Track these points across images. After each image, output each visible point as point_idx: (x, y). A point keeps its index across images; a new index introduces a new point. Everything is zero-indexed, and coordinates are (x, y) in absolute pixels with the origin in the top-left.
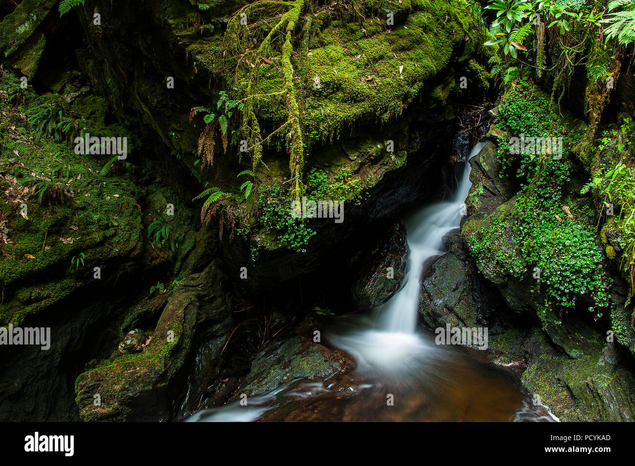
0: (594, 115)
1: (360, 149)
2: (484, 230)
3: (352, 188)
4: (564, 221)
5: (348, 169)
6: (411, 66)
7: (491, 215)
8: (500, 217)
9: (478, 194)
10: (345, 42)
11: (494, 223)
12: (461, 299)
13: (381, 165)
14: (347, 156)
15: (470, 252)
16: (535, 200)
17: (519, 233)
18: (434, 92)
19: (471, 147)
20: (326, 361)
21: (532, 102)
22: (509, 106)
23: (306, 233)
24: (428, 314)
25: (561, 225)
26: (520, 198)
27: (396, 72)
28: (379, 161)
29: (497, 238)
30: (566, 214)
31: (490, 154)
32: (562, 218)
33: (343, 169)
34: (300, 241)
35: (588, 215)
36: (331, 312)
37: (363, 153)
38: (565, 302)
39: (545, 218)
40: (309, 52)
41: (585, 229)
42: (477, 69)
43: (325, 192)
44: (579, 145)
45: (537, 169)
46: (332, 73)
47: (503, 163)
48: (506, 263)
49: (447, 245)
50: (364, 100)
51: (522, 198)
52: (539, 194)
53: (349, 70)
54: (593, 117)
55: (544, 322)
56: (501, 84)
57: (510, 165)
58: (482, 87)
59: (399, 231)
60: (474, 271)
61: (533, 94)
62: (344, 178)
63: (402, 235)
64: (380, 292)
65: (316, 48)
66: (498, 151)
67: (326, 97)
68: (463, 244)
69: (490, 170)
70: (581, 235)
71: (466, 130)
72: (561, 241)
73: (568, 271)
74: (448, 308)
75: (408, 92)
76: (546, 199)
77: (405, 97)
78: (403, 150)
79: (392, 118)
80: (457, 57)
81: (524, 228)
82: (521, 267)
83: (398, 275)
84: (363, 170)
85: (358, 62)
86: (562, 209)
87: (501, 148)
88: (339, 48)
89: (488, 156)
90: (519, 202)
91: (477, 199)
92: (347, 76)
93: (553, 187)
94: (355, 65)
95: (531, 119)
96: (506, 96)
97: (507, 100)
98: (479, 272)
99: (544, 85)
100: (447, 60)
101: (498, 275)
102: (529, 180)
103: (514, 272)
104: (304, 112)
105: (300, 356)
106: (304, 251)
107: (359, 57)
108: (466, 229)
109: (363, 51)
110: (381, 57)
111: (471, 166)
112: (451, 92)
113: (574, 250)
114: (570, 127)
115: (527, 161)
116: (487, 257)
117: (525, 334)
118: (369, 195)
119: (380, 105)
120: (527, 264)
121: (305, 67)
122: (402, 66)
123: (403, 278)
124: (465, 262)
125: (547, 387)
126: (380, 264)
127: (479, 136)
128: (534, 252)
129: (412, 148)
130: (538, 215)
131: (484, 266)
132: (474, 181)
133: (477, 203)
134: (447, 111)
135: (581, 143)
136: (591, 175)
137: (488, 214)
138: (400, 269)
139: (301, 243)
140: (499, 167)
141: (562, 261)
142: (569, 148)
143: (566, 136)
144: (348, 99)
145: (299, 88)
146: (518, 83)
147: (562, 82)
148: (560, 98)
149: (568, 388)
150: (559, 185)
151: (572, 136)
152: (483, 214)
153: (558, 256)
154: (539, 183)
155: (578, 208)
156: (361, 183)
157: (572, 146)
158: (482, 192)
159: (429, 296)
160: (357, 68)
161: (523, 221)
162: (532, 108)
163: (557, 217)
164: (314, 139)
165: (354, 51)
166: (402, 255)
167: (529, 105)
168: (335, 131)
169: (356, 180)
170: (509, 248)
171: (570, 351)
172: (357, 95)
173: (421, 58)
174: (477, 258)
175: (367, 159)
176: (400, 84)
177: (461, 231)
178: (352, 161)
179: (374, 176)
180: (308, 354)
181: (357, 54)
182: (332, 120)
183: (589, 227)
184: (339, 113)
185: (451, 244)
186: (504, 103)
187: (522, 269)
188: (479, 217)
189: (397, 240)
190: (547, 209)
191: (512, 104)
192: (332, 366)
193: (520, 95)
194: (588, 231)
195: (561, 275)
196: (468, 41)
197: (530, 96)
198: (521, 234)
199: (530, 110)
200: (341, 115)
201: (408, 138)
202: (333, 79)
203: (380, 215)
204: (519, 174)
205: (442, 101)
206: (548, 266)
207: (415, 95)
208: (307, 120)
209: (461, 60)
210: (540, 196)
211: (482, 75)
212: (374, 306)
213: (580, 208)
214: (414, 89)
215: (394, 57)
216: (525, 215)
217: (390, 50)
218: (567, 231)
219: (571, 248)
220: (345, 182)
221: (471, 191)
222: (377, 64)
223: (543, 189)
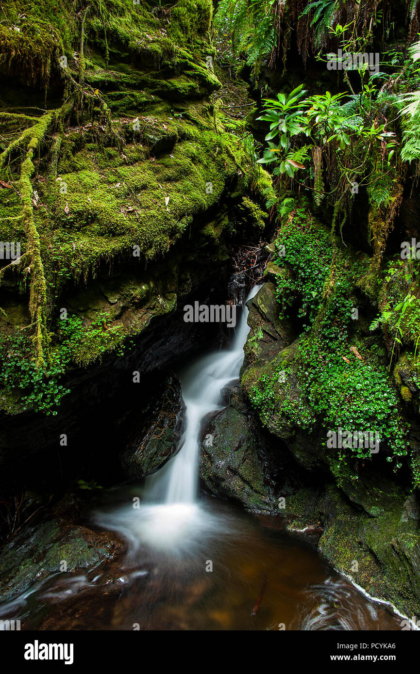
0: (379, 243)
1: (122, 290)
2: (266, 378)
3: (113, 335)
4: (352, 363)
5: (107, 314)
6: (178, 199)
7: (273, 361)
8: (283, 363)
9: (257, 339)
10: (102, 168)
11: (277, 369)
12: (246, 459)
13: (147, 309)
14: (106, 299)
15: (252, 404)
16: (320, 342)
17: (304, 379)
18: (205, 229)
19: (248, 291)
20: (90, 547)
21: (311, 235)
22: (286, 239)
23: (57, 391)
24: (209, 478)
25: (350, 367)
26: (303, 341)
27: (162, 204)
28: (145, 305)
29: (281, 386)
30: (354, 355)
31: (268, 295)
32: (350, 359)
33: (101, 314)
34: (50, 402)
35: (377, 355)
36: (98, 485)
37: (125, 296)
38: (360, 454)
39: (331, 361)
40: (58, 177)
41: (376, 371)
42: (251, 208)
43: (79, 342)
44: (363, 278)
45: (319, 307)
46: (86, 201)
47: (283, 303)
48: (293, 414)
49: (226, 397)
50: (124, 234)
51: (305, 340)
52: (323, 335)
53: (106, 198)
54: (378, 246)
55: (338, 477)
56: (277, 218)
57: (290, 305)
58: (258, 227)
59: (172, 385)
60: (258, 426)
61: (311, 226)
62: (103, 324)
63: (175, 390)
64: (153, 457)
65: (67, 173)
66: (277, 290)
67: (79, 229)
68: (244, 396)
69: (269, 313)
70: (372, 377)
71: (242, 272)
72: (351, 385)
73: (361, 418)
74: (231, 470)
75: (176, 227)
76: (331, 340)
77: (172, 232)
78: (173, 292)
79: (158, 255)
80: (229, 193)
81: (310, 373)
82: (309, 418)
83: (173, 436)
84: (126, 315)
85: (117, 190)
86: (349, 350)
87: (280, 286)
88: (95, 175)
89: (267, 298)
90: (302, 345)
91: (256, 345)
92: (103, 205)
93: (338, 327)
94: (113, 194)
95: (311, 253)
96: (282, 230)
97: (285, 233)
98: (263, 427)
99: (323, 215)
100: (219, 195)
101: (285, 428)
102: (312, 320)
103: (302, 424)
104: (51, 246)
105: (57, 544)
106: (55, 413)
107: (118, 185)
108: (246, 378)
109: (124, 178)
110: (144, 187)
111: (249, 309)
112: (224, 230)
113: (366, 394)
114: (352, 260)
115: (308, 298)
116: (271, 409)
117: (318, 492)
118: (134, 343)
119: (143, 240)
120: (316, 413)
121: (52, 194)
122: (168, 198)
123: (179, 439)
124: (247, 417)
125: (348, 552)
126: (151, 424)
127: (255, 278)
128: (322, 400)
129: (183, 291)
130: (324, 358)
131: (269, 419)
132: (253, 325)
133: (257, 349)
134: (221, 251)
135: (366, 276)
136: (379, 310)
137: (270, 361)
138: (175, 429)
139: (52, 404)
140: (279, 309)
141: (354, 407)
142: (354, 282)
143: (349, 270)
144: (105, 232)
145: (45, 218)
146: (295, 215)
147: (343, 208)
148: (342, 225)
149: (371, 552)
150: (344, 324)
151: (355, 270)
152: (264, 361)
153: (349, 402)
154: (323, 323)
155: (366, 348)
156: (124, 330)
157: (356, 280)
158: (261, 337)
159: (210, 457)
160: (116, 197)
161: (308, 366)
162: (312, 242)
163: (344, 358)
164: (64, 278)
165: (112, 178)
166: (176, 413)
167: (308, 238)
168: (90, 269)
169: (118, 327)
170: (294, 397)
171: (369, 509)
172: (116, 228)
173: (189, 190)
174: (260, 410)
175: (130, 302)
176: (165, 218)
177: (241, 381)
178: (112, 304)
179: (139, 322)
180: (67, 540)
181: (116, 182)
182: (86, 255)
183: (380, 367)
184: (94, 248)
185: (231, 397)
186: (281, 237)
187: (310, 419)
188: (260, 364)
189: (170, 396)
190: (333, 351)
191: (289, 238)
192: (98, 553)
193: (298, 228)
194: (379, 373)
195: (354, 423)
196: (240, 175)
197: (308, 229)
198: (307, 380)
199: (309, 244)
200: (97, 249)
201: (177, 279)
202: (86, 208)
203: (150, 368)
204: (301, 314)
205: (214, 239)
206: (339, 414)
207: (183, 230)
208: (55, 255)
209: (234, 195)
210: (324, 337)
211: (257, 214)
212: (147, 474)
213: (369, 347)
214: (183, 223)
215: (159, 187)
216: (309, 358)
217: (155, 180)
218: (357, 374)
219: (362, 392)
220: (104, 329)
221: (249, 337)
222: (139, 194)
223: (328, 329)
